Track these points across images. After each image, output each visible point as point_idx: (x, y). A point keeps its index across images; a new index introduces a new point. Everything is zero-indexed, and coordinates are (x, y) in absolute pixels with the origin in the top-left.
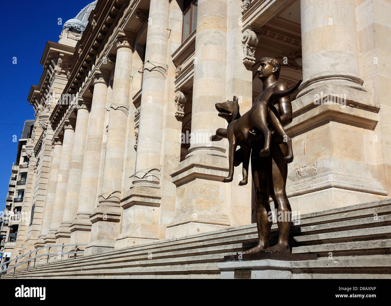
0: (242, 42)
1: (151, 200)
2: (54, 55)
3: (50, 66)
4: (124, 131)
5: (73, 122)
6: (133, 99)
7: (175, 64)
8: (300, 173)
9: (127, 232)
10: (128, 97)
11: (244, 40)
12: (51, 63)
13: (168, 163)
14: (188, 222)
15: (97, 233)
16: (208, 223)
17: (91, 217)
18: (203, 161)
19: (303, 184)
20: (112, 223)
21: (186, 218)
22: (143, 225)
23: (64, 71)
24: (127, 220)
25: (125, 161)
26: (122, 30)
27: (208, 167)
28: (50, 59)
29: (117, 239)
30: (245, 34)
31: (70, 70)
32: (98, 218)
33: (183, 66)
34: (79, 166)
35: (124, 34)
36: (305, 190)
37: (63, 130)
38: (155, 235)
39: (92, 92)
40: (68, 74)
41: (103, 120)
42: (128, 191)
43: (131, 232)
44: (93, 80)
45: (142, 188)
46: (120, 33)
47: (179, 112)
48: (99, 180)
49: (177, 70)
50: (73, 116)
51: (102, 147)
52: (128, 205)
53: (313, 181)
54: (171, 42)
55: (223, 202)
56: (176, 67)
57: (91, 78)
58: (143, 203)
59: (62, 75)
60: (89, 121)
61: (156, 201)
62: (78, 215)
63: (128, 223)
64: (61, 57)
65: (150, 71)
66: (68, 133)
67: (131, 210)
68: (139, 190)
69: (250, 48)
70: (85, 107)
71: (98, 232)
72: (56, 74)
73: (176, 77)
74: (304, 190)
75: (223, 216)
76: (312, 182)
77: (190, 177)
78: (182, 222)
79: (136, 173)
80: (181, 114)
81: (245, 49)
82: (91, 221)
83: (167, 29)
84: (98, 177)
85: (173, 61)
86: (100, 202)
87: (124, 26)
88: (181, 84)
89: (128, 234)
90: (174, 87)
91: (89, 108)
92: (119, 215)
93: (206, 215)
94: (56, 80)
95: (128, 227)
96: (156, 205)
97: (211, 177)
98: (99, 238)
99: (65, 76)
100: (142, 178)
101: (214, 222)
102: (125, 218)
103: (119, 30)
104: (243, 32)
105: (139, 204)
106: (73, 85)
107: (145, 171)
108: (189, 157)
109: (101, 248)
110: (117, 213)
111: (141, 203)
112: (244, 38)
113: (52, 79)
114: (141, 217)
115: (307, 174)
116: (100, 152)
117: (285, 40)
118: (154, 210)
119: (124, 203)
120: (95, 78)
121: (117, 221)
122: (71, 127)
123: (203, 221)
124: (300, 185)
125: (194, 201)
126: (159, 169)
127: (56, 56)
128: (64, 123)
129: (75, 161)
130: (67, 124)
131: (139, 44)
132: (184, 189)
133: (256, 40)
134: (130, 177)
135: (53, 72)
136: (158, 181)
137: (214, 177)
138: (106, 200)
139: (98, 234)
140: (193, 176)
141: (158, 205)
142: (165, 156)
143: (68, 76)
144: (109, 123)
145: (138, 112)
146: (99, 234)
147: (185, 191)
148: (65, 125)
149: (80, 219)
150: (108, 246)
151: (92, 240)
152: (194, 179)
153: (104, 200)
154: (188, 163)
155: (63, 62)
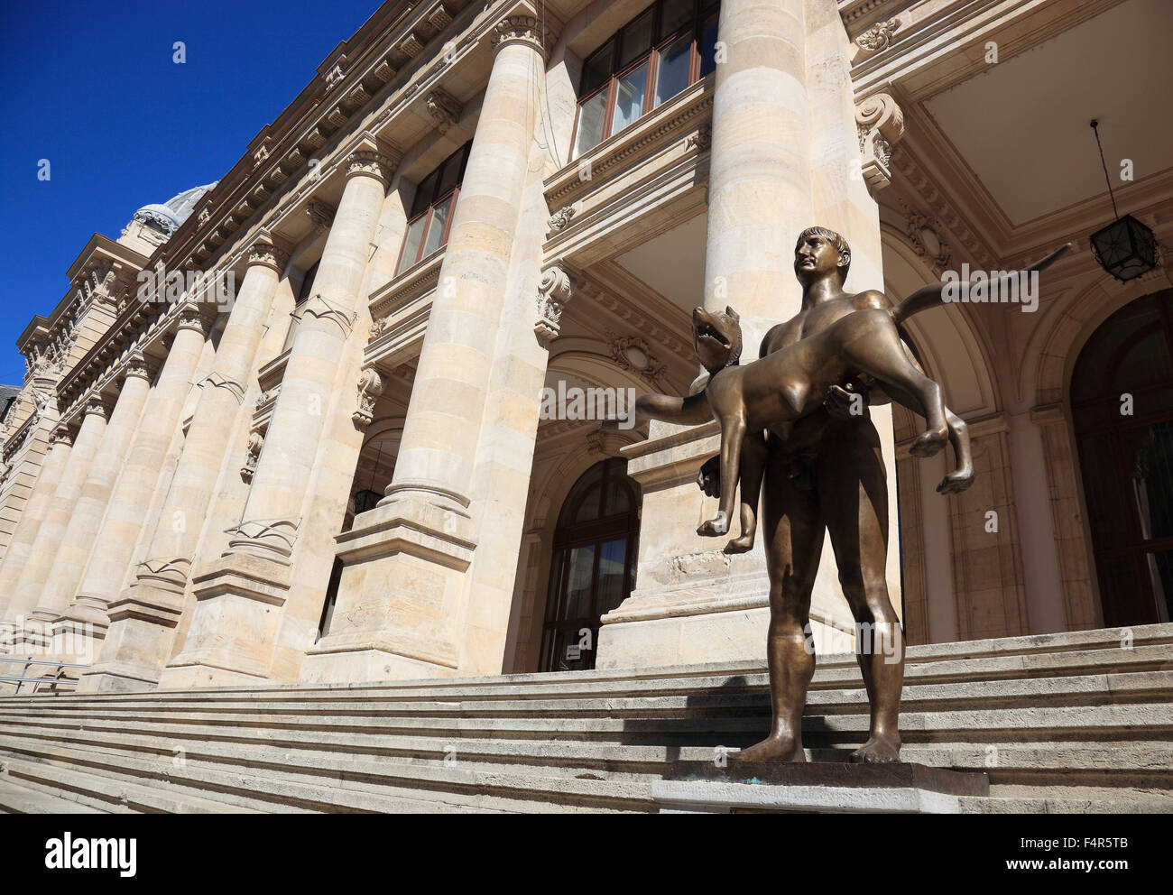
0: (539, 289)
1: (266, 589)
2: (102, 263)
3: (87, 283)
4: (226, 432)
5: (108, 404)
6: (260, 371)
7: (372, 315)
8: (683, 566)
9: (196, 651)
10: (249, 365)
11: (543, 287)
12: (90, 278)
13: (318, 515)
14: (366, 649)
15: (120, 645)
16: (412, 657)
17: (111, 606)
18: (421, 517)
19: (693, 591)
20: (158, 626)
21: (362, 639)
22: (239, 643)
23: (113, 299)
24: (201, 626)
25: (214, 499)
26: (269, 231)
27: (429, 532)
28: (90, 270)
29: (171, 664)
30: (549, 274)
31: (126, 299)
32: (128, 611)
33: (391, 320)
34: (103, 494)
35: (270, 241)
36: (702, 606)
37: (83, 415)
38: (262, 667)
39: (168, 346)
40: (120, 306)
41: (180, 405)
42: (217, 562)
43: (210, 652)
44: (177, 320)
45: (250, 560)
46: (262, 236)
47: (363, 412)
48: (142, 530)
49: (375, 327)
50: (113, 390)
51: (166, 461)
52: (210, 591)
53: (719, 588)
54: (373, 269)
55: (447, 615)
56: (374, 320)
57: (173, 317)
58: (248, 593)
59: (107, 306)
60: (146, 404)
61: (277, 592)
62: (78, 598)
63: (203, 633)
64: (116, 271)
65: (318, 317)
66: (93, 422)
67: (214, 605)
68: (243, 563)
69: (552, 304)
70: (144, 374)
71: (122, 643)
72: (95, 301)
73: (370, 341)
74: (703, 604)
75: (445, 644)
76: (716, 590)
77: (385, 548)
78: (351, 647)
79: (241, 525)
80: (367, 417)
81: (544, 305)
82: (109, 616)
83: (371, 244)
84: (143, 522)
85: (370, 307)
86: (139, 577)
87: (273, 225)
88: (378, 354)
89: (200, 657)
90: (362, 359)
91: (153, 378)
92: (179, 613)
93: (408, 638)
94: (92, 313)
95: (200, 642)
96: (275, 600)
97: (431, 554)
98: (122, 656)
99: (114, 309)
100: (255, 537)
101: (426, 657)
102: (196, 619)
103: (261, 231)
104: (543, 270)
105: (238, 594)
106: (129, 324)
107: (264, 523)
108: (387, 503)
109: (122, 678)
110: (174, 606)
111: (244, 592)
112: (545, 282)
113: (83, 310)
114: (237, 623)
115: (704, 571)
116: (159, 472)
117: (614, 308)
118: (268, 611)
119: (203, 586)
120: (182, 318)
121: (171, 624)
122: (101, 411)
123: (400, 651)
124: (685, 594)
125: (386, 602)
126: (296, 524)
127: (104, 265)
128: (87, 401)
129: (95, 482)
130: (94, 403)
131: (296, 268)
132: (364, 573)
133: (567, 291)
134: (226, 532)
135: (90, 295)
136: (288, 548)
137: (438, 557)
138: (156, 575)
139: (121, 648)
140: (391, 546)
141: (278, 602)
142: (316, 498)
143: (119, 311)
144: (196, 412)
145: (265, 399)
146: (124, 647)
147: (367, 577)
148: (89, 404)
149: (80, 609)
150: (138, 677)
151: (102, 659)
152: (394, 553)
153: (150, 574)
154: (383, 517)
155: (117, 280)
